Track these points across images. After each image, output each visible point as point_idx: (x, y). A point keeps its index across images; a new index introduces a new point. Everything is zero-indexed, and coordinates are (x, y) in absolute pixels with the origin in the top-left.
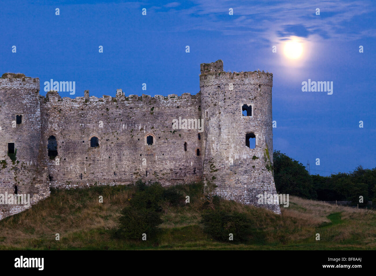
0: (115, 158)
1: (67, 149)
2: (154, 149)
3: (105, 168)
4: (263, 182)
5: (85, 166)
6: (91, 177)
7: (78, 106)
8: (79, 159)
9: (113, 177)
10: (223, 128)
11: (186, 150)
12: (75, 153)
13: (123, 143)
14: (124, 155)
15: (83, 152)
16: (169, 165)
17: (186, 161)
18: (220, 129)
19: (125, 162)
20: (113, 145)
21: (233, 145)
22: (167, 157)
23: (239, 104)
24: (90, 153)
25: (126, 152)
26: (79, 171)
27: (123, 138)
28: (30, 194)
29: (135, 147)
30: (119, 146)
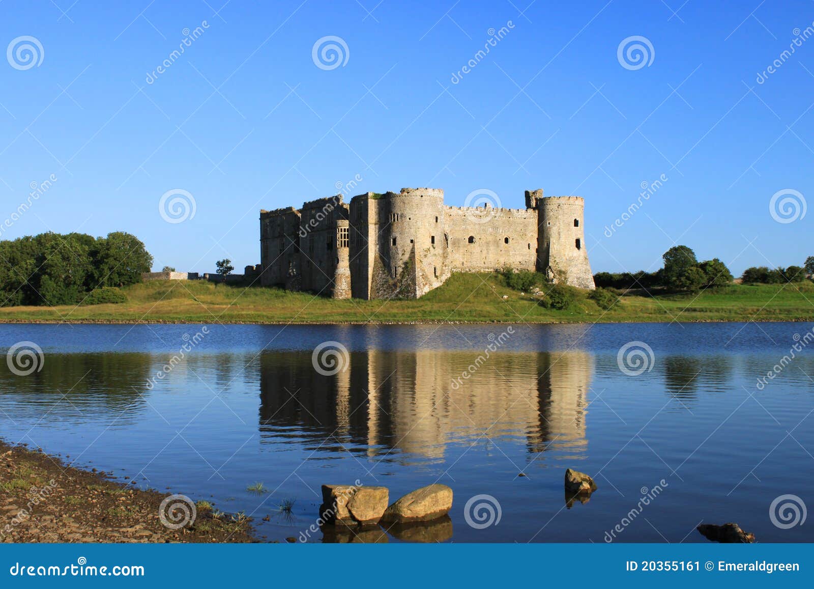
0: (485, 252)
1: (454, 244)
2: (509, 247)
3: (479, 258)
4: (585, 273)
5: (465, 256)
6: (469, 264)
7: (462, 213)
8: (462, 251)
9: (483, 265)
10: (561, 234)
11: (529, 248)
12: (459, 247)
13: (490, 242)
14: (490, 250)
15: (464, 246)
16: (519, 259)
17: (529, 257)
18: (559, 235)
19: (491, 255)
20: (483, 242)
21: (568, 247)
22: (517, 253)
23: (572, 218)
24: (469, 247)
25: (492, 248)
26: (461, 260)
27: (490, 238)
28: (441, 274)
29: (497, 244)
30: (487, 243)
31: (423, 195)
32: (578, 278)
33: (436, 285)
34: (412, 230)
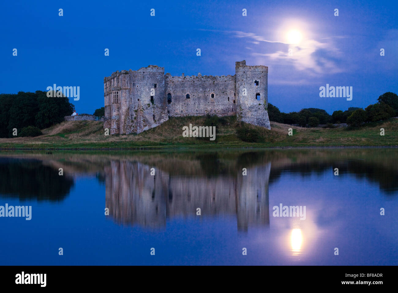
0: (197, 104)
1: (176, 99)
2: (214, 100)
3: (193, 108)
4: (263, 115)
5: (184, 107)
6: (186, 112)
7: (181, 80)
8: (181, 104)
9: (196, 112)
10: (246, 91)
11: (229, 100)
12: (179, 101)
13: (201, 97)
14: (201, 102)
15: (183, 101)
16: (221, 107)
17: (229, 105)
19: (201, 106)
20: (196, 98)
21: (250, 99)
22: (220, 103)
23: (253, 80)
24: (186, 101)
25: (202, 101)
26: (181, 109)
27: (201, 95)
28: (160, 119)
29: (206, 99)
30: (199, 98)
31: (144, 72)
32: (257, 119)
33: (154, 126)
34: (139, 93)
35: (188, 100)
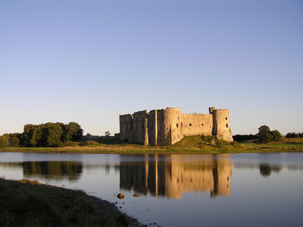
0: (195, 129)
2: (203, 127)
3: (193, 131)
4: (229, 135)
6: (190, 133)
7: (187, 116)
8: (187, 129)
11: (210, 127)
16: (207, 131)
18: (220, 123)
19: (197, 130)
20: (194, 125)
21: (224, 127)
23: (225, 117)
25: (197, 127)
26: (187, 132)
27: (197, 124)
28: (180, 137)
29: (199, 126)
30: (196, 126)
32: (227, 137)
33: (178, 140)
34: (170, 122)
35: (191, 126)
